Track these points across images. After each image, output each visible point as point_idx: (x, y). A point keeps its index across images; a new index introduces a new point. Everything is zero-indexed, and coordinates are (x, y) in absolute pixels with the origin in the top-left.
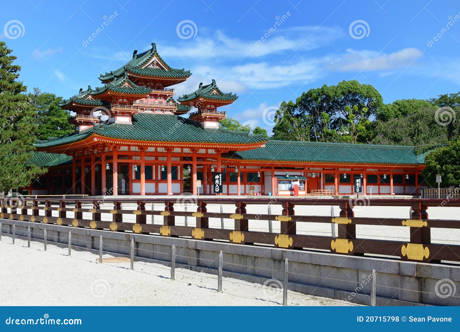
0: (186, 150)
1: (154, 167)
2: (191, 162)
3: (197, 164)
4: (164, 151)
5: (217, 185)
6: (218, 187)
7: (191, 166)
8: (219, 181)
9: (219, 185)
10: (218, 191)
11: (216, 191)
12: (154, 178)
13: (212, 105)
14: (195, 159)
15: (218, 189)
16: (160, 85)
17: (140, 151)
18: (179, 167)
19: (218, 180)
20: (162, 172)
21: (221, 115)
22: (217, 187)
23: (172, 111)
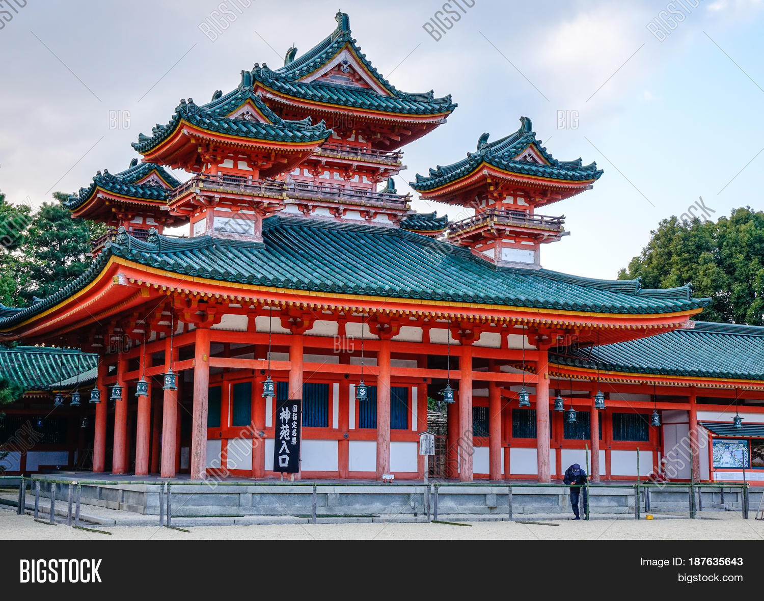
0: (439, 335)
1: (336, 386)
2: (453, 375)
3: (474, 382)
4: (368, 334)
5: (285, 445)
6: (288, 452)
7: (456, 385)
8: (291, 429)
9: (289, 442)
10: (286, 465)
11: (281, 465)
12: (335, 425)
13: (521, 196)
14: (467, 365)
15: (287, 459)
16: (361, 140)
17: (287, 331)
18: (415, 390)
19: (287, 427)
20: (360, 404)
21: (548, 227)
22: (284, 453)
23: (395, 216)
